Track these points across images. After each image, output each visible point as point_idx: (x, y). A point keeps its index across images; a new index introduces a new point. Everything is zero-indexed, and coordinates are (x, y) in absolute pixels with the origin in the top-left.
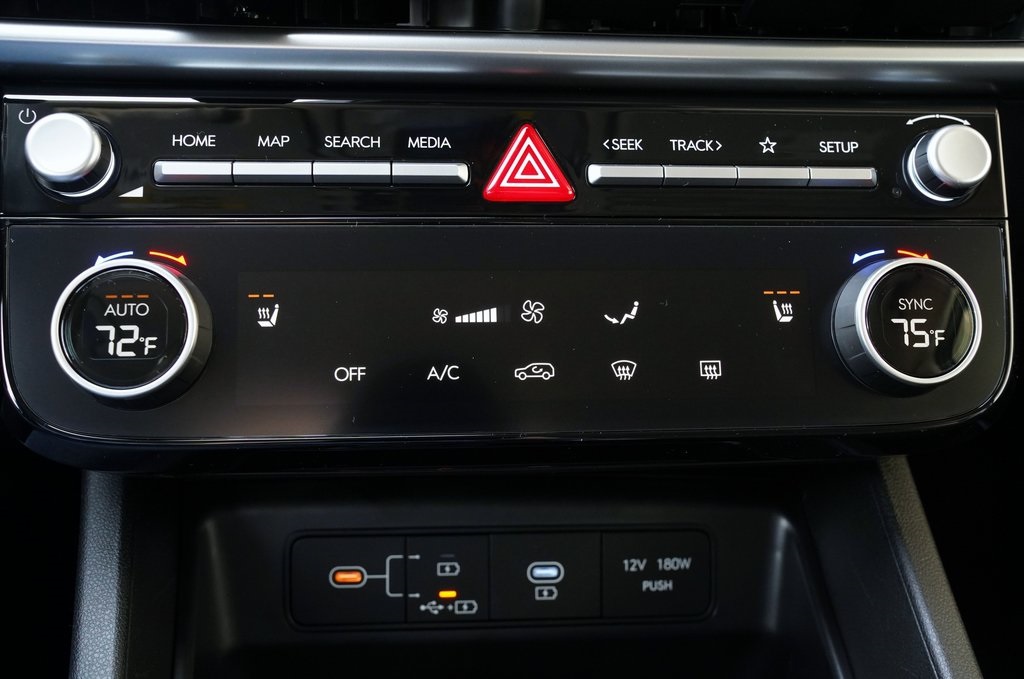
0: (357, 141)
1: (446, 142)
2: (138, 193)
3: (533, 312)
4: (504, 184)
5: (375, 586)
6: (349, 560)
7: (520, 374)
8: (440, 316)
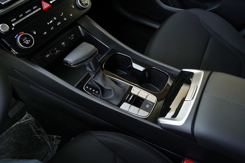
0: (28, 11)
1: (36, 7)
2: (13, 28)
3: (55, 18)
5: (50, 55)
7: (58, 24)
8: (48, 23)
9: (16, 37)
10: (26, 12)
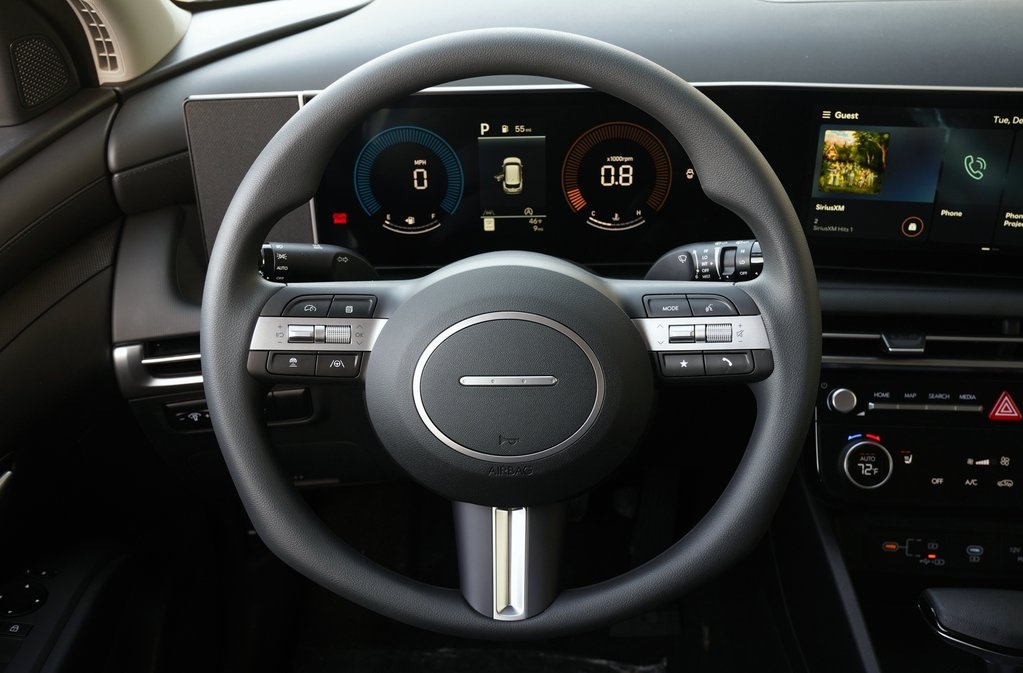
0: (941, 396)
1: (974, 397)
2: (863, 414)
3: (1005, 461)
4: (997, 414)
5: (901, 551)
6: (892, 540)
7: (1000, 484)
8: (970, 462)
9: (850, 438)
10: (932, 396)
